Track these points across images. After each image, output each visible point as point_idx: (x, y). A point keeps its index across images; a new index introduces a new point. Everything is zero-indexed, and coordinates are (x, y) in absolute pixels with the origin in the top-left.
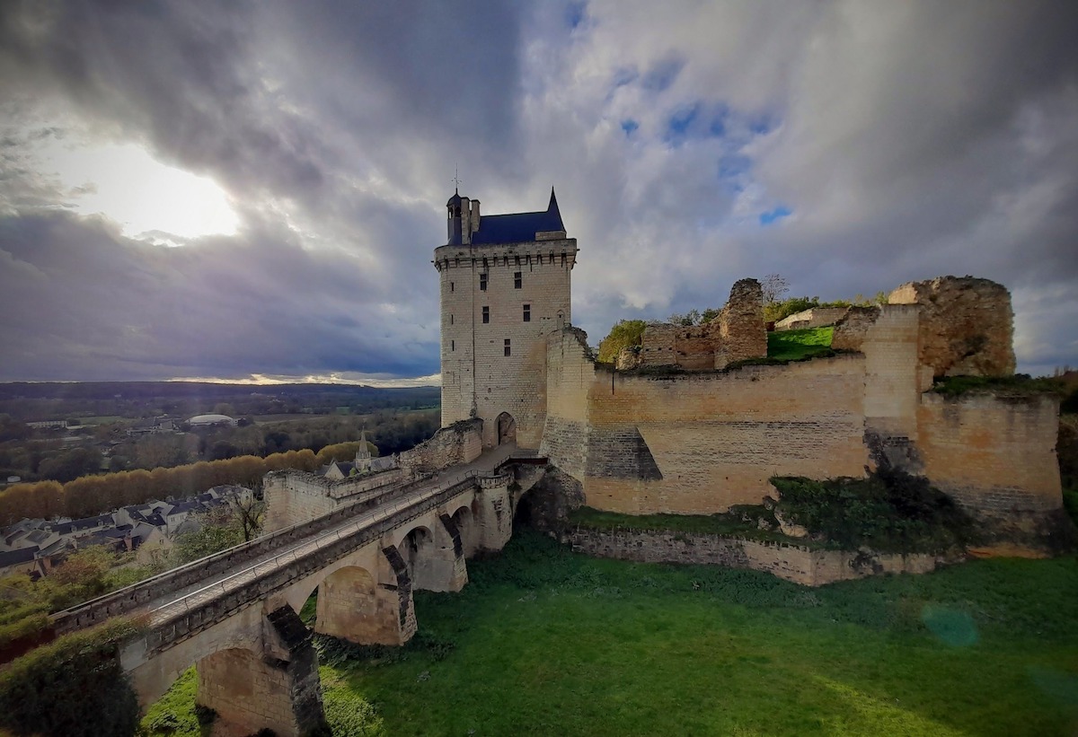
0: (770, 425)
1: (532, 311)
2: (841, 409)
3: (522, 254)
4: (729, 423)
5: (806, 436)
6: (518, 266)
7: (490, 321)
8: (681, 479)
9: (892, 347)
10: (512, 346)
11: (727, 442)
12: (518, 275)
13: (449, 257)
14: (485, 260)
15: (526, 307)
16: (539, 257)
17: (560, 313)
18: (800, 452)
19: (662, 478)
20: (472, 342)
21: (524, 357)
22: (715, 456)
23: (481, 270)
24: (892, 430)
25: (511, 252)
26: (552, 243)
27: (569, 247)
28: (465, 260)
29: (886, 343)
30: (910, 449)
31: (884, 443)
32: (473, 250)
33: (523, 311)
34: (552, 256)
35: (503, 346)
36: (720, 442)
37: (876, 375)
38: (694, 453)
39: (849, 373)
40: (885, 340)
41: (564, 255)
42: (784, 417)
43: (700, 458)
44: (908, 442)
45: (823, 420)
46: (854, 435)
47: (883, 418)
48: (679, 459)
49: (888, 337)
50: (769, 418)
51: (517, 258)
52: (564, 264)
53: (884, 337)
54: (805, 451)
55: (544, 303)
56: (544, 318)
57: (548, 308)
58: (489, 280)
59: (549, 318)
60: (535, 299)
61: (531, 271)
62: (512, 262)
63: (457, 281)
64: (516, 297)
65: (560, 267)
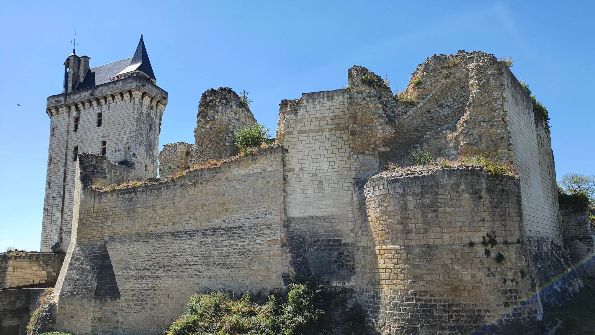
0: (205, 232)
1: (107, 145)
2: (262, 209)
4: (173, 234)
5: (233, 242)
6: (99, 106)
8: (135, 298)
9: (318, 137)
11: (170, 255)
12: (100, 115)
14: (76, 105)
15: (104, 143)
16: (113, 96)
17: (127, 145)
18: (228, 261)
19: (120, 297)
20: (62, 180)
22: (160, 270)
23: (75, 114)
24: (321, 231)
28: (62, 106)
29: (311, 134)
30: (341, 254)
31: (310, 246)
32: (67, 97)
33: (101, 147)
34: (122, 94)
36: (165, 255)
37: (301, 169)
38: (145, 269)
39: (269, 169)
40: (310, 131)
42: (217, 222)
43: (148, 273)
44: (341, 245)
45: (247, 223)
46: (274, 238)
47: (312, 217)
48: (133, 276)
49: (312, 128)
50: (204, 225)
51: (98, 100)
52: (132, 100)
53: (308, 128)
54: (232, 259)
55: (116, 137)
56: (115, 151)
57: (119, 142)
58: (80, 122)
59: (119, 151)
60: (109, 135)
61: (109, 110)
62: (95, 103)
63: (57, 126)
64: (96, 135)
65: (129, 102)
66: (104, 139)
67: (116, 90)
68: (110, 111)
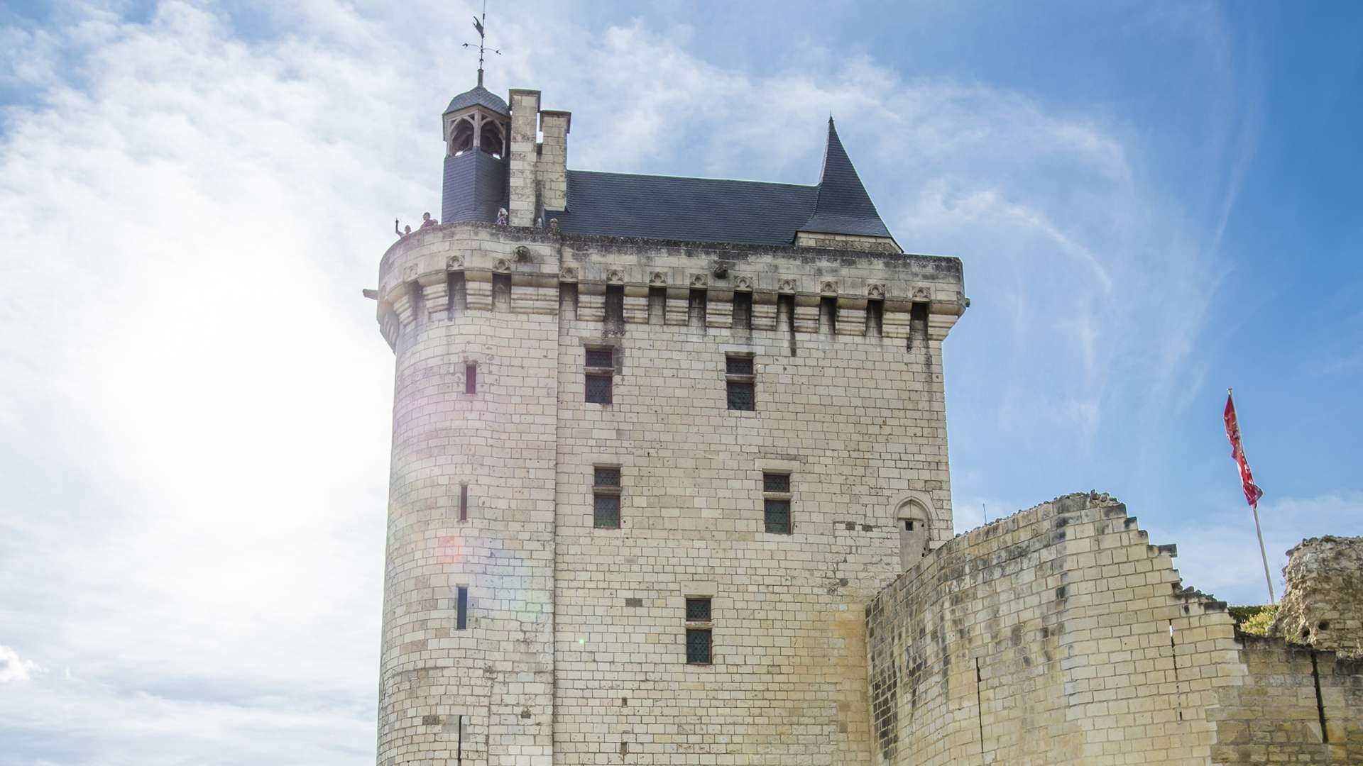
1: (799, 492)
3: (763, 285)
6: (742, 332)
7: (626, 522)
10: (721, 628)
12: (740, 364)
13: (472, 263)
14: (614, 294)
15: (777, 481)
16: (830, 306)
17: (907, 512)
21: (773, 669)
23: (592, 331)
25: (721, 275)
26: (879, 264)
27: (941, 284)
28: (536, 281)
32: (568, 252)
33: (760, 495)
34: (876, 308)
35: (676, 623)
41: (920, 311)
51: (743, 301)
52: (917, 343)
55: (847, 470)
56: (850, 526)
57: (865, 490)
58: (625, 371)
59: (867, 528)
60: (808, 452)
61: (794, 353)
62: (721, 311)
63: (492, 357)
64: (731, 439)
65: (904, 350)
66: (777, 465)
67: (854, 286)
68: (798, 361)
